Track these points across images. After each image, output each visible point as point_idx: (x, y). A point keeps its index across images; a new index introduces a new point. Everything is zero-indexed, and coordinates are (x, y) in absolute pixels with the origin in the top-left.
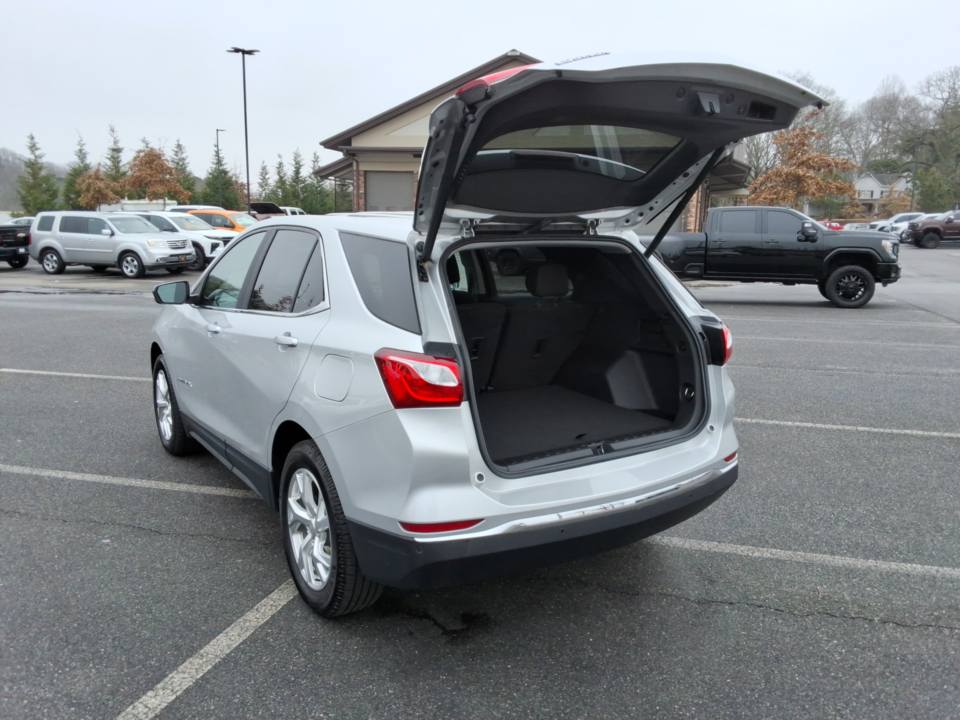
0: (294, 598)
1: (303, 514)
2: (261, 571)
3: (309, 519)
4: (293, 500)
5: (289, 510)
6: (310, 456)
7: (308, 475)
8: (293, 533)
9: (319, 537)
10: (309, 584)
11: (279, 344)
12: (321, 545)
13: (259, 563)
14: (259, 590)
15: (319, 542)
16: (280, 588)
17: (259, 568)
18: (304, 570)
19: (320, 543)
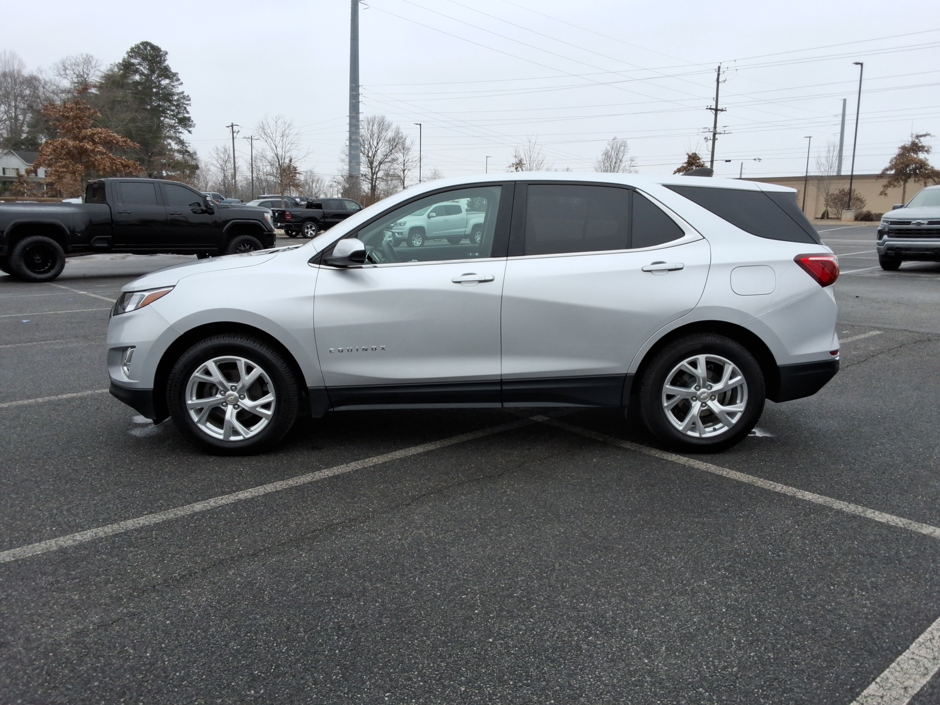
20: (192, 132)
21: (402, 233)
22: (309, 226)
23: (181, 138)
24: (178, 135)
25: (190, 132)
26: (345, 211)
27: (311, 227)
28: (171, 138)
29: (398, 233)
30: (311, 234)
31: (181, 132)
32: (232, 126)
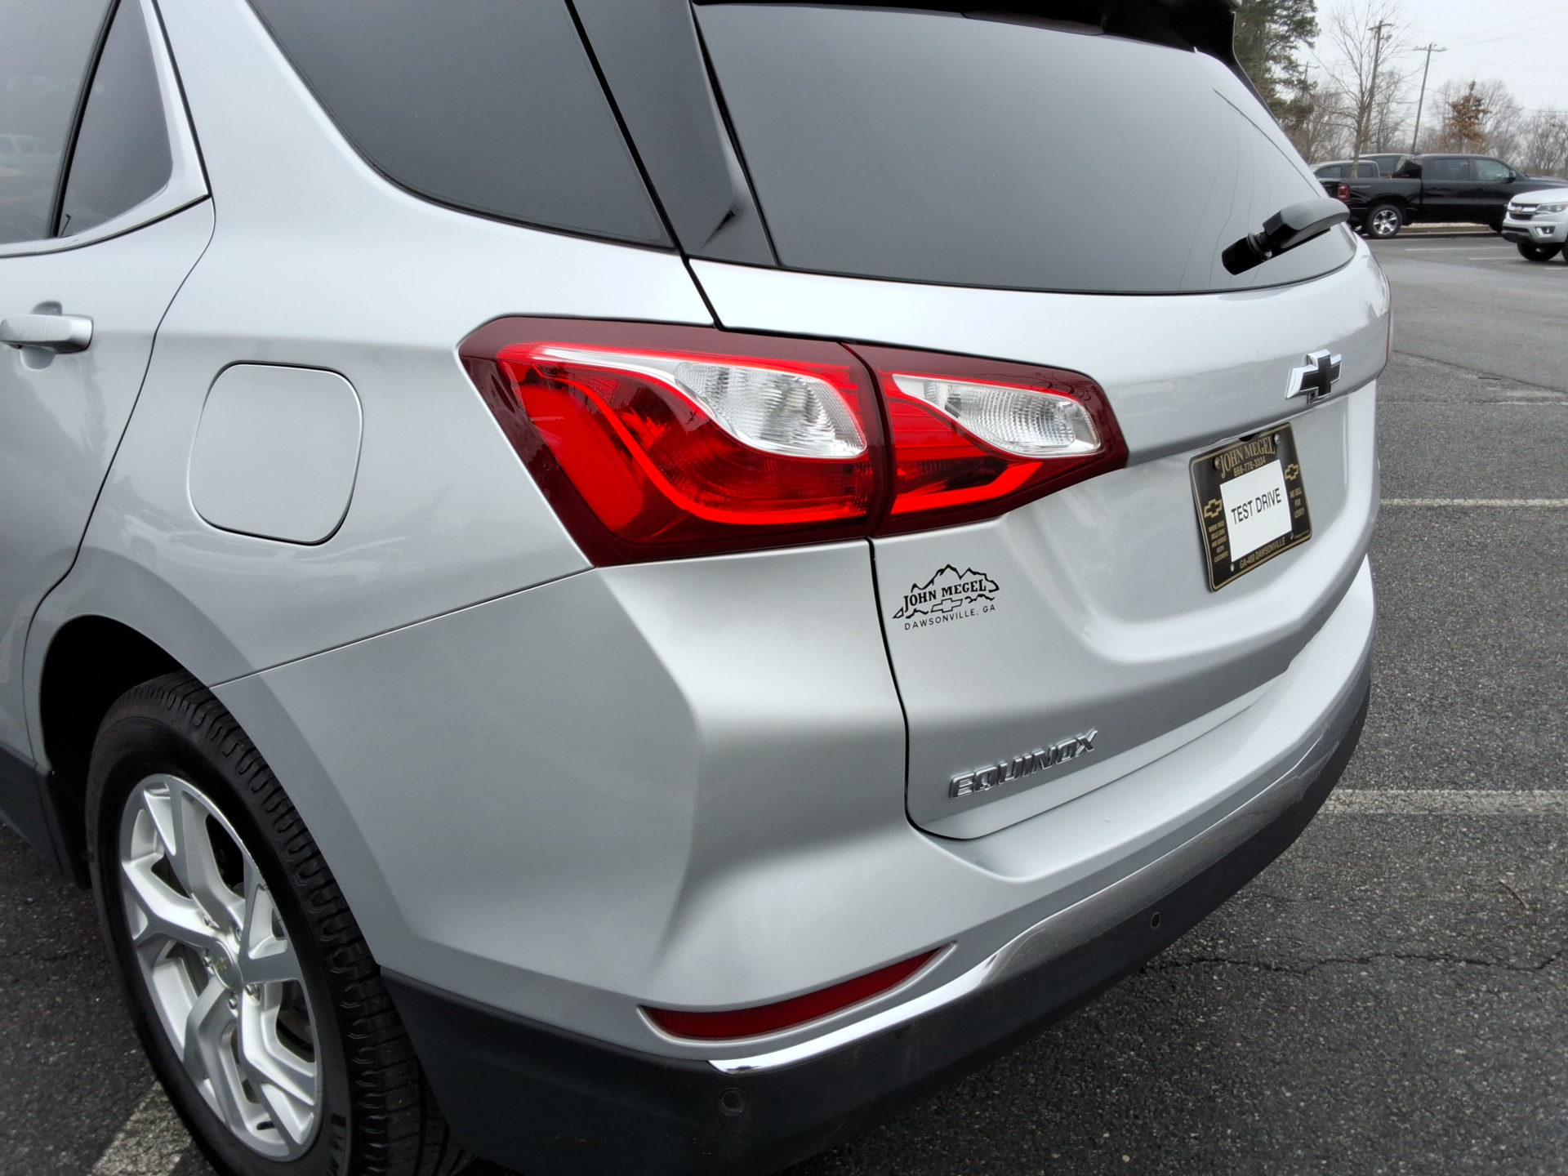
0: (183, 1162)
1: (186, 916)
2: (56, 1064)
3: (208, 931)
4: (141, 867)
5: (127, 899)
6: (195, 738)
7: (191, 799)
8: (152, 966)
9: (257, 993)
10: (234, 1129)
11: (19, 345)
12: (269, 1021)
13: (47, 1032)
14: (57, 1149)
15: (260, 1009)
16: (129, 1126)
17: (49, 1052)
18: (207, 1083)
19: (263, 1017)
20: (1316, 45)
21: (1552, 229)
22: (1383, 214)
23: (1293, 58)
24: (1288, 52)
25: (1311, 45)
26: (1470, 182)
27: (1389, 216)
28: (1275, 59)
29: (1544, 229)
30: (1386, 230)
31: (1295, 47)
32: (1379, 28)
